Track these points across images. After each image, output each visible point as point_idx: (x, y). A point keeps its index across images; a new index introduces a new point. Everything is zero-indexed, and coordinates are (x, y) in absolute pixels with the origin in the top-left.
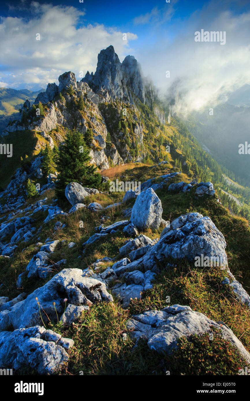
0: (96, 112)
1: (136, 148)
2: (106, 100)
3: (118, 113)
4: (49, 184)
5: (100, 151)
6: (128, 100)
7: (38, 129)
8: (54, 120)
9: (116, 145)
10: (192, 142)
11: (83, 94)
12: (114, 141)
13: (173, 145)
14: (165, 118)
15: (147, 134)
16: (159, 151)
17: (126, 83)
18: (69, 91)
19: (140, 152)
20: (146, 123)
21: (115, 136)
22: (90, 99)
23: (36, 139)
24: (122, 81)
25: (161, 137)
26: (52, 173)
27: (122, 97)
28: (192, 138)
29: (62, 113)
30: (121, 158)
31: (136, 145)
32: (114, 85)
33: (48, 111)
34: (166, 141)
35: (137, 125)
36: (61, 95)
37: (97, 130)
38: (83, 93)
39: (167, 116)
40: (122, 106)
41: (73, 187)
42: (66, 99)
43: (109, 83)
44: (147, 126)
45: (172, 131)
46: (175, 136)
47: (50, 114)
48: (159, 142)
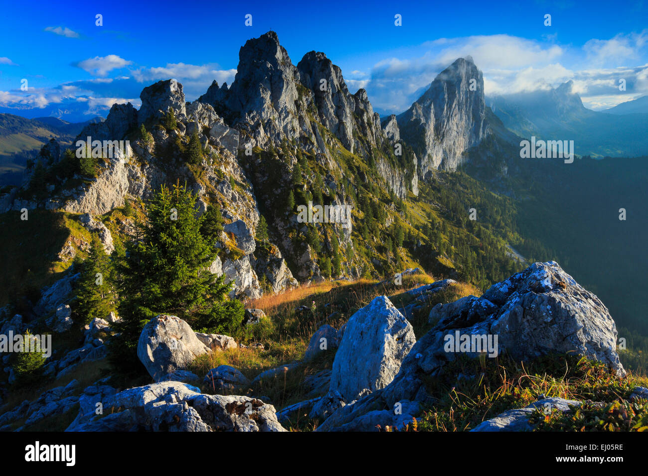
0: (231, 169)
1: (335, 255)
2: (257, 141)
3: (288, 172)
4: (89, 345)
5: (241, 259)
6: (313, 144)
7: (74, 207)
8: (120, 187)
9: (282, 249)
10: (478, 239)
11: (200, 129)
12: (277, 238)
13: (431, 246)
14: (404, 184)
15: (362, 221)
16: (395, 261)
17: (306, 107)
18: (165, 120)
19: (345, 264)
20: (357, 195)
21: (280, 225)
22: (218, 140)
23: (66, 233)
24: (296, 102)
25: (397, 227)
26: (101, 316)
27: (297, 135)
28: (476, 229)
29: (142, 170)
30: (295, 281)
31: (335, 247)
32: (277, 110)
33: (107, 164)
34: (409, 236)
35: (336, 198)
36: (143, 129)
37: (233, 211)
38: (199, 125)
39: (409, 178)
40: (297, 157)
41: (164, 326)
42: (157, 138)
43: (266, 105)
44: (362, 203)
45: (424, 214)
46: (432, 224)
47: (111, 173)
48: (393, 239)
